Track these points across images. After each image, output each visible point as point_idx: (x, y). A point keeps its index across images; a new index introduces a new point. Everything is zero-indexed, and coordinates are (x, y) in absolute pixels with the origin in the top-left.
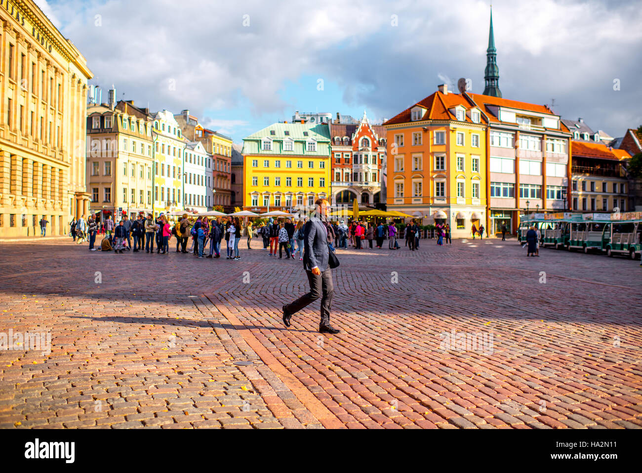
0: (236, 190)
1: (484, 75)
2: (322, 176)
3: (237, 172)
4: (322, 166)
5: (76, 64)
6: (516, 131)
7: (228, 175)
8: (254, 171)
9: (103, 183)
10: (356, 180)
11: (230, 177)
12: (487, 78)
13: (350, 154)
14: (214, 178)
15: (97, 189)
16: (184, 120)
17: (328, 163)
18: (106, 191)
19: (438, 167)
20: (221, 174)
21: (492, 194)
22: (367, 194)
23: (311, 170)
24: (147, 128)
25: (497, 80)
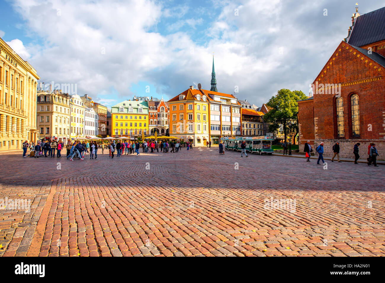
0: (109, 128)
1: (211, 83)
2: (145, 122)
3: (109, 121)
4: (145, 118)
5: (30, 72)
6: (220, 104)
7: (105, 122)
8: (116, 120)
9: (45, 125)
10: (159, 124)
11: (106, 123)
12: (212, 84)
13: (156, 113)
14: (99, 123)
15: (43, 128)
16: (86, 99)
17: (147, 117)
18: (47, 129)
19: (190, 119)
20: (102, 121)
21: (211, 129)
22: (163, 129)
23: (140, 120)
24: (67, 102)
25: (216, 85)
